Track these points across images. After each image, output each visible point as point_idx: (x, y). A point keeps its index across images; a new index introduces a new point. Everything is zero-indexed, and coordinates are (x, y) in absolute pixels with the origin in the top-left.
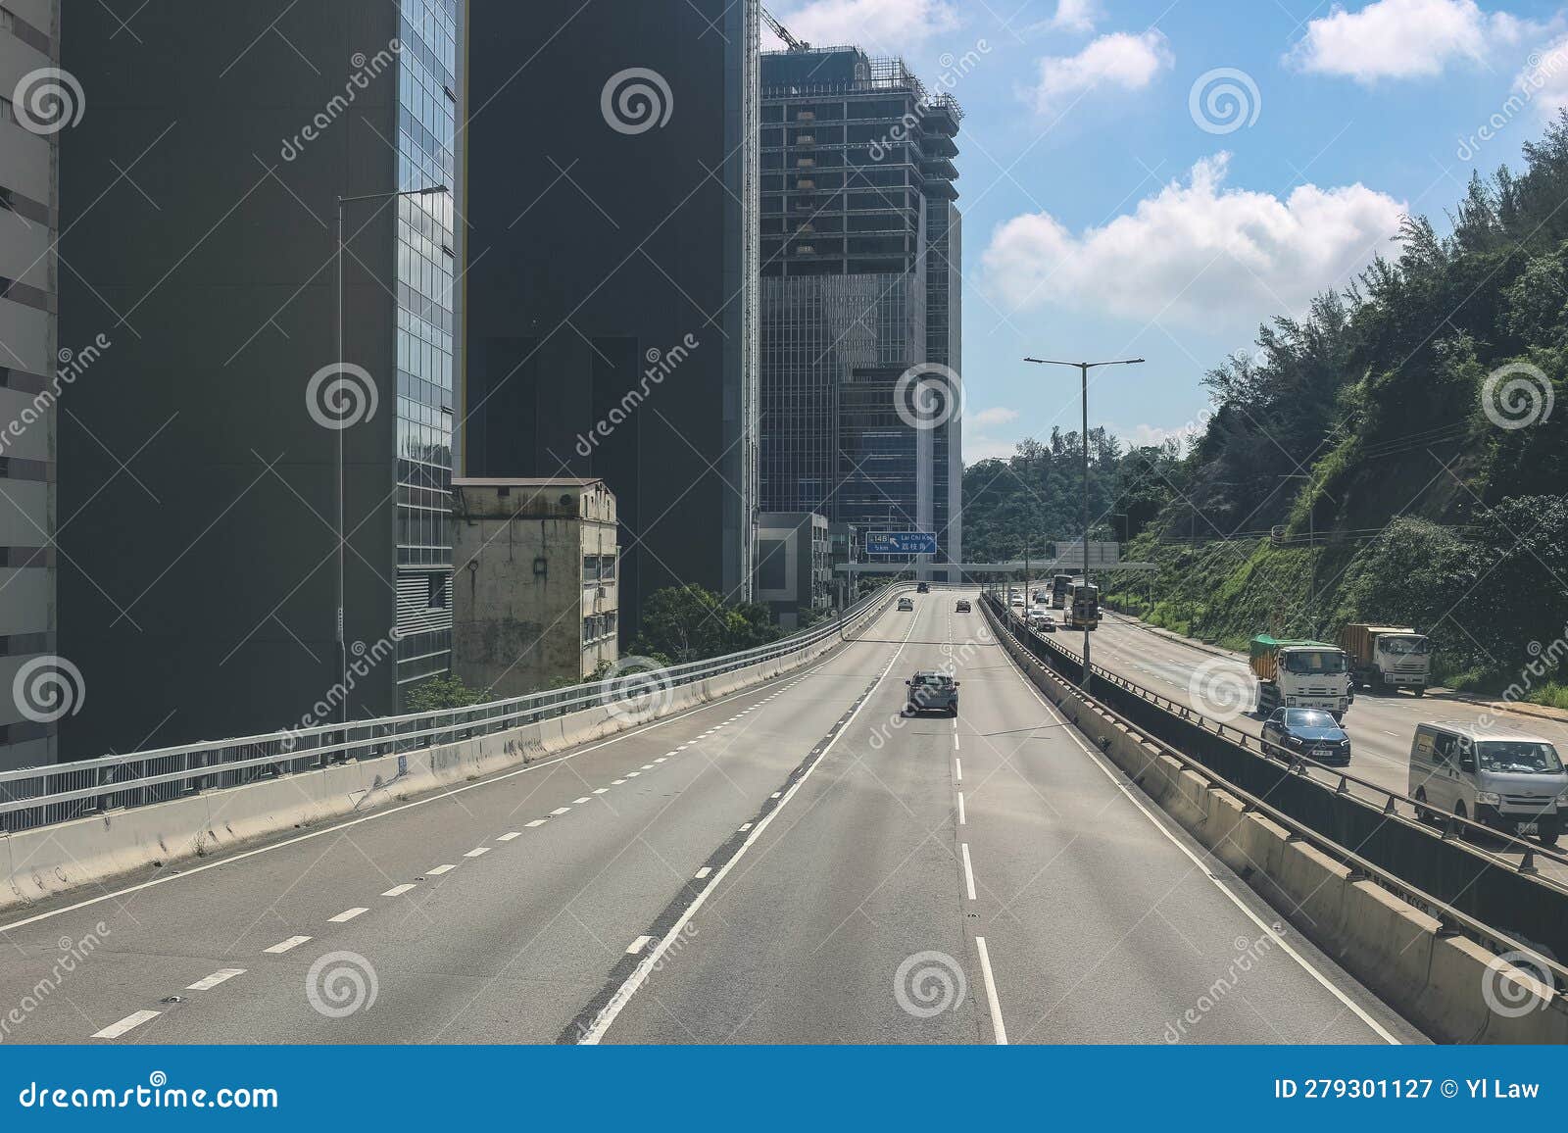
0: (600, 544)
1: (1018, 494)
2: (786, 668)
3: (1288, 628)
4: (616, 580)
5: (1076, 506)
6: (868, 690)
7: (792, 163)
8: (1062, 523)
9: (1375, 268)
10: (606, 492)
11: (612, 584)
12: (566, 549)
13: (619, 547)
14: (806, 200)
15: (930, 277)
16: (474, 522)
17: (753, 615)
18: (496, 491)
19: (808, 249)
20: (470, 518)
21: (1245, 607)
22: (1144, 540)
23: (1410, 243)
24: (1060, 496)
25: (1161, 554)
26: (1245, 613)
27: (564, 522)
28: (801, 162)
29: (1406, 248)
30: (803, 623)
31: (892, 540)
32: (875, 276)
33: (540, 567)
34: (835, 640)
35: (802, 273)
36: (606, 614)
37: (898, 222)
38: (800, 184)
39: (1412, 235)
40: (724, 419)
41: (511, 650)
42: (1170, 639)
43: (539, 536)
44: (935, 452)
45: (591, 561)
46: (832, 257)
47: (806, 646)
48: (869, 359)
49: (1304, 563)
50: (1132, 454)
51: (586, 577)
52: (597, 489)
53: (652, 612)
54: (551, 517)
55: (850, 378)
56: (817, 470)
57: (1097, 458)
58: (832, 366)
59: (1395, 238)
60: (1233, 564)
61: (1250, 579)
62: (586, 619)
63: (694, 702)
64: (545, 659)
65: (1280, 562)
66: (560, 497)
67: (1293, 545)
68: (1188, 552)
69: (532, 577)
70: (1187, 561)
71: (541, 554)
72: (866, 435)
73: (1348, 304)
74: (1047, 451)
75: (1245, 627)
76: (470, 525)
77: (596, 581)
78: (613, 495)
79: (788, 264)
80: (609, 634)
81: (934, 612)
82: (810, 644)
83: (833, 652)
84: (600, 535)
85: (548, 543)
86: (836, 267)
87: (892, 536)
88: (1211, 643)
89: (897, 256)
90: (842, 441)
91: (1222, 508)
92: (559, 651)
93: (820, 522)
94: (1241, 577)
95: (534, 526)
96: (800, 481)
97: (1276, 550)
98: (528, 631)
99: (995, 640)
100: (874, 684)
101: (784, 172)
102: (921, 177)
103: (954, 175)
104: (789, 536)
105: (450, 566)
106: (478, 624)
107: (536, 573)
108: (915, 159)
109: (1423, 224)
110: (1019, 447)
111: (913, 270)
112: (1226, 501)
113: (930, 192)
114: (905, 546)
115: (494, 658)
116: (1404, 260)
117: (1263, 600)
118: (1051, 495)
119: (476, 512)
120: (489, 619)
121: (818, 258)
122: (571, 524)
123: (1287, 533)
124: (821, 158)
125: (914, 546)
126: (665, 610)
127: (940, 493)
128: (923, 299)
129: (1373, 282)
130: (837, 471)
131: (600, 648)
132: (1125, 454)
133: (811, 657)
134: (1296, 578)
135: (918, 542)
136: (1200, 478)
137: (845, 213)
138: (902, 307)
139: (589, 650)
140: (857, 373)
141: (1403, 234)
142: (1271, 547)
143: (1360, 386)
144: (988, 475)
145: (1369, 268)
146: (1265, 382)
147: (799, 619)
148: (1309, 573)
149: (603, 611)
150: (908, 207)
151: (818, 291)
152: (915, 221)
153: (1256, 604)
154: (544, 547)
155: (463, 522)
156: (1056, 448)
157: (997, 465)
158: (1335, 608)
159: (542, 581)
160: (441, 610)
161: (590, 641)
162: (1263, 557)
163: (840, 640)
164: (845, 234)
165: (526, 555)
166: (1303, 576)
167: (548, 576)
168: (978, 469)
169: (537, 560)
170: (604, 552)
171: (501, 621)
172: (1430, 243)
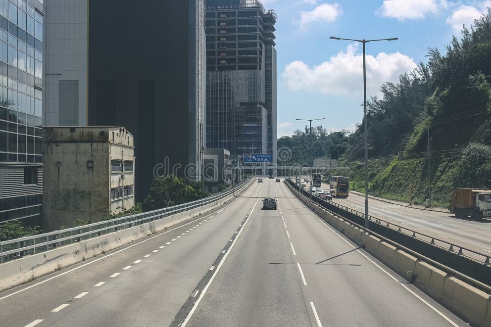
0: (122, 155)
1: (295, 147)
2: (206, 211)
3: (413, 190)
4: (133, 171)
5: (313, 151)
6: (242, 224)
7: (219, 32)
8: (309, 156)
9: (420, 66)
10: (127, 133)
11: (131, 173)
12: (102, 156)
13: (135, 158)
14: (223, 45)
15: (266, 72)
16: (58, 144)
17: (197, 186)
18: (69, 130)
19: (224, 61)
20: (57, 142)
21: (391, 182)
22: (341, 160)
23: (432, 57)
24: (308, 148)
25: (348, 165)
26: (391, 185)
27: (101, 144)
28: (222, 32)
29: (430, 59)
30: (220, 190)
31: (254, 157)
32: (247, 71)
33: (90, 165)
34: (231, 197)
35: (222, 70)
36: (126, 187)
37: (255, 52)
38: (221, 39)
39: (432, 55)
40: (189, 111)
41: (77, 204)
42: (360, 195)
43: (90, 150)
44: (268, 131)
45: (116, 163)
46: (232, 65)
47: (217, 200)
48: (245, 99)
49: (417, 165)
50: (331, 134)
51: (113, 169)
52: (121, 130)
53: (154, 186)
54: (95, 142)
55: (239, 106)
56: (228, 137)
57: (320, 136)
58: (233, 102)
59: (426, 56)
60: (377, 168)
61: (392, 171)
62: (113, 189)
63: (141, 235)
64: (93, 208)
65: (405, 165)
66: (99, 132)
67: (408, 158)
68: (360, 163)
69: (86, 170)
70: (359, 167)
71: (90, 159)
72: (244, 125)
73: (411, 78)
74: (303, 133)
75: (392, 190)
76: (57, 145)
77: (120, 172)
78: (130, 134)
79: (217, 66)
80: (129, 196)
81: (269, 185)
82: (219, 199)
83: (230, 202)
84: (123, 151)
85: (94, 154)
86: (234, 68)
87: (253, 155)
88: (378, 196)
89: (255, 64)
90: (236, 127)
91: (369, 148)
92: (99, 204)
93: (227, 152)
94: (387, 171)
95: (87, 146)
96: (222, 141)
97: (402, 160)
98: (84, 195)
99: (294, 196)
100: (246, 219)
101: (216, 35)
102: (263, 38)
103: (274, 37)
104: (215, 157)
105: (41, 164)
106: (61, 191)
107: (88, 168)
108: (261, 31)
109: (436, 51)
110: (295, 132)
111: (260, 69)
112: (371, 146)
113: (267, 43)
114: (259, 160)
115: (69, 208)
116: (429, 63)
117: (399, 180)
118: (305, 148)
119: (60, 139)
120: (66, 189)
121: (227, 65)
122: (105, 145)
123: (405, 154)
124: (229, 31)
125: (262, 159)
126: (159, 185)
127: (270, 145)
128: (264, 79)
129: (419, 71)
130: (235, 138)
131: (122, 202)
132: (329, 134)
133: (219, 205)
134: (414, 171)
135: (264, 158)
136: (361, 138)
137: (237, 49)
138: (256, 82)
139: (116, 203)
140: (241, 104)
141: (429, 54)
142: (399, 160)
143: (432, 98)
144: (285, 142)
145: (418, 66)
146: (382, 105)
147: (219, 188)
148: (420, 168)
149: (125, 185)
150: (258, 47)
151: (228, 76)
152: (261, 53)
153: (396, 181)
154: (92, 156)
155: (53, 144)
156: (307, 132)
157: (287, 138)
158: (436, 182)
159: (91, 171)
160: (35, 185)
161: (116, 199)
162: (395, 164)
163: (233, 196)
164: (237, 56)
165: (83, 159)
166: (417, 169)
167: (94, 169)
168: (281, 139)
169: (89, 162)
170: (124, 159)
171: (72, 190)
172: (439, 57)
